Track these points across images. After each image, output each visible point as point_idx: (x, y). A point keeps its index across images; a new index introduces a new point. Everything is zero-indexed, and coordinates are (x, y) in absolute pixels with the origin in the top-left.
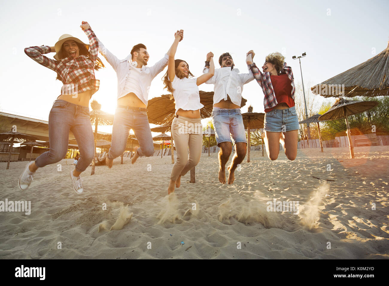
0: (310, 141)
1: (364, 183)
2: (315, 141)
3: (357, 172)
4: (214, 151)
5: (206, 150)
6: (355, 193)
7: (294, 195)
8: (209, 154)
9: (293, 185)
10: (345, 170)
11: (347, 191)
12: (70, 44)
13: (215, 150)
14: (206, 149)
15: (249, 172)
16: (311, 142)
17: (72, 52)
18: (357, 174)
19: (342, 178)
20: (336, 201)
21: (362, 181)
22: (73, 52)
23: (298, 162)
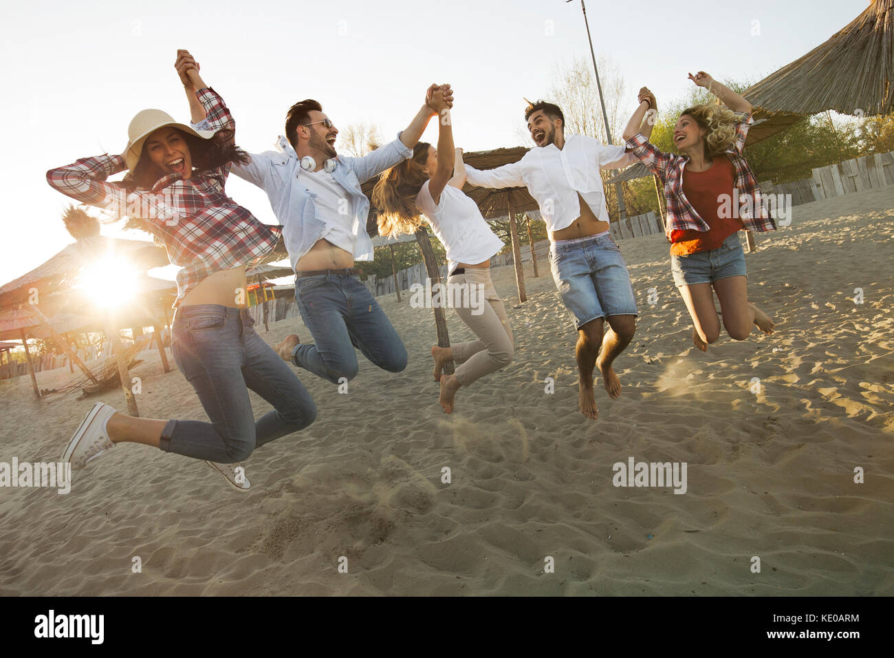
0: (634, 220)
1: (814, 306)
2: (644, 218)
3: (787, 285)
4: (403, 286)
5: (380, 288)
6: (816, 333)
7: (712, 364)
8: (398, 295)
9: (684, 339)
10: (762, 284)
11: (800, 332)
12: (165, 142)
13: (406, 280)
14: (381, 284)
15: (556, 327)
16: (637, 221)
17: (175, 162)
18: (787, 288)
19: (767, 303)
20: (802, 358)
21: (807, 302)
22: (178, 161)
23: (646, 280)
